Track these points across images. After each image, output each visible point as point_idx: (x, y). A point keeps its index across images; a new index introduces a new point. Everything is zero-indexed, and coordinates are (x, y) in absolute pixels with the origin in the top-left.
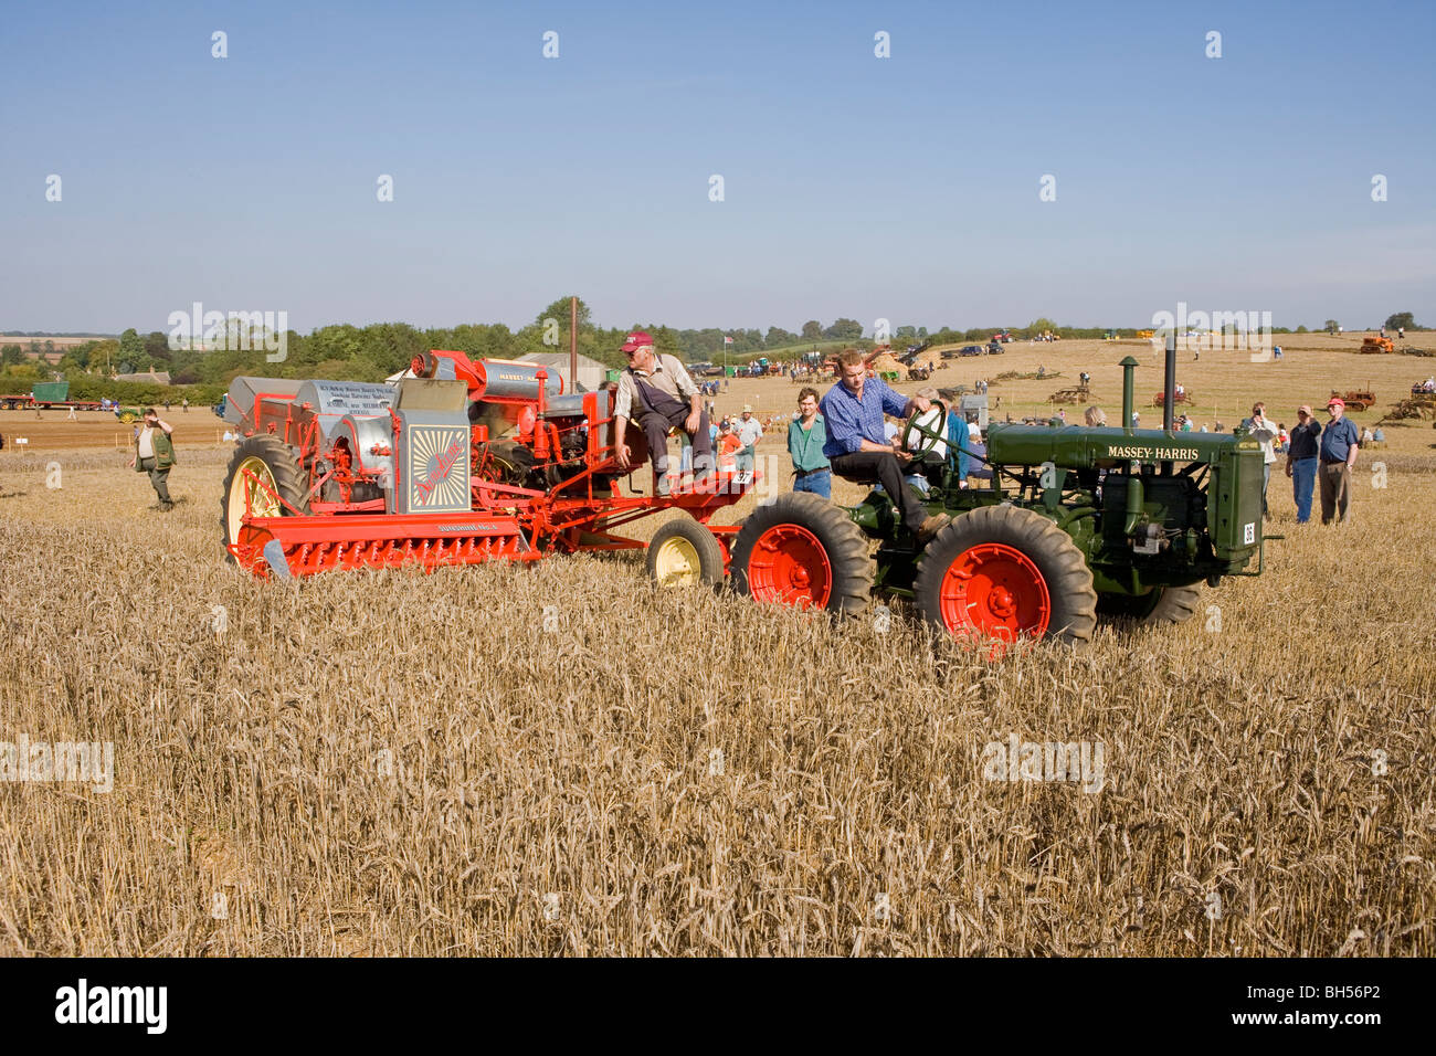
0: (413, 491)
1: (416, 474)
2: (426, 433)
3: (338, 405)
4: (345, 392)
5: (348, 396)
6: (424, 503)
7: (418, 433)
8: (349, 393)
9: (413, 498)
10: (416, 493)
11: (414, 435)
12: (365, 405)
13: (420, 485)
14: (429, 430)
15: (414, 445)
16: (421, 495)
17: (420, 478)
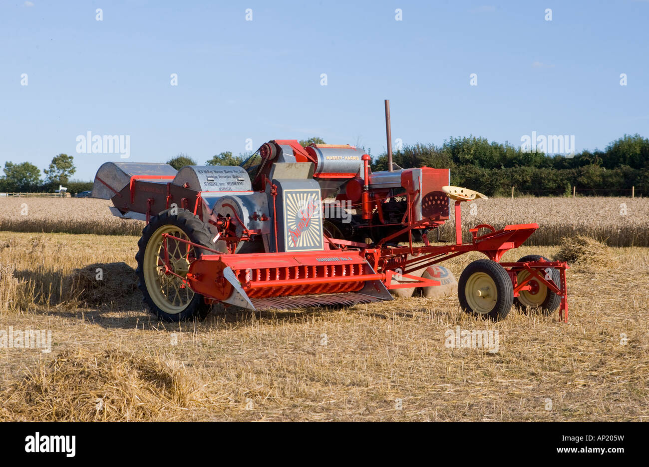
0: (288, 237)
1: (289, 225)
2: (294, 195)
3: (211, 185)
4: (215, 175)
5: (216, 177)
6: (295, 244)
7: (289, 195)
8: (217, 175)
9: (288, 242)
10: (290, 238)
11: (287, 197)
12: (228, 184)
13: (292, 232)
14: (296, 193)
15: (287, 204)
16: (293, 240)
17: (292, 227)
